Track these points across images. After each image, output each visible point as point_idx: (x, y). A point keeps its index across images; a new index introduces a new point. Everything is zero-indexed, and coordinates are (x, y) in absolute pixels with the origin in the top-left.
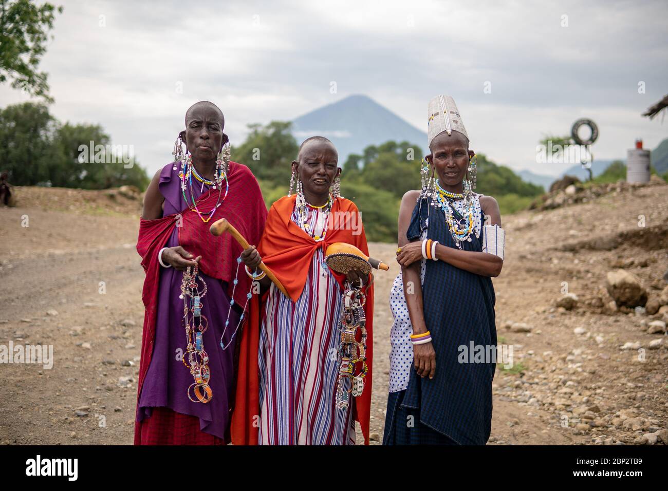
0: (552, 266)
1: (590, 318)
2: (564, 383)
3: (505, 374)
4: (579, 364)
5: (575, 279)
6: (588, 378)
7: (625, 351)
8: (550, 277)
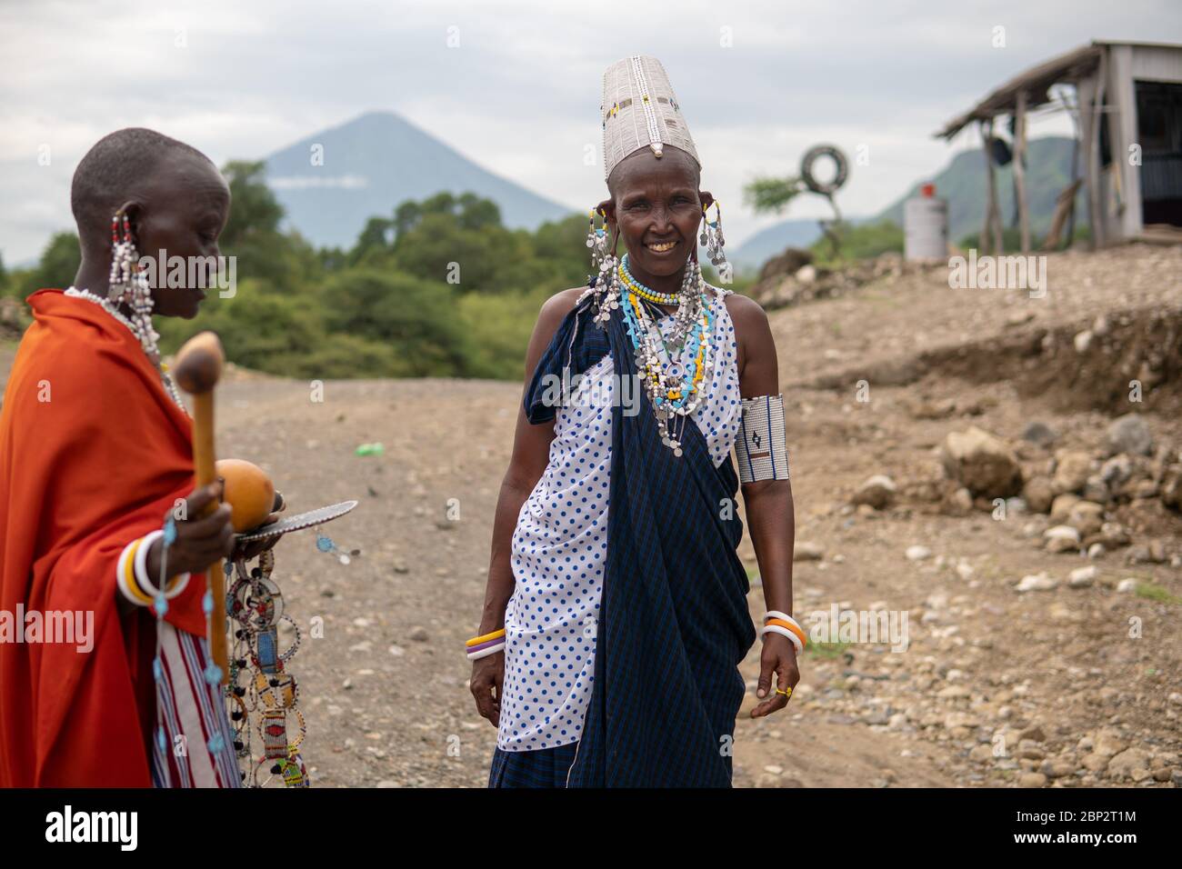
1: (923, 524)
2: (943, 673)
3: (815, 659)
6: (983, 659)
7: (1030, 595)
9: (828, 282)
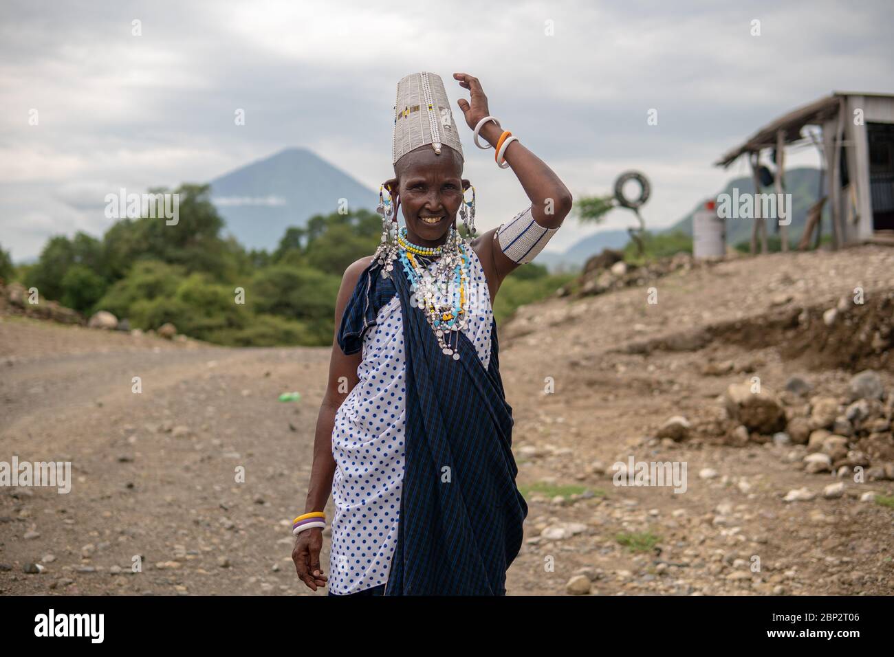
0: (619, 375)
1: (712, 453)
2: (731, 562)
3: (632, 552)
4: (736, 529)
5: (656, 393)
6: (759, 551)
7: (795, 504)
8: (622, 392)
9: (635, 275)
